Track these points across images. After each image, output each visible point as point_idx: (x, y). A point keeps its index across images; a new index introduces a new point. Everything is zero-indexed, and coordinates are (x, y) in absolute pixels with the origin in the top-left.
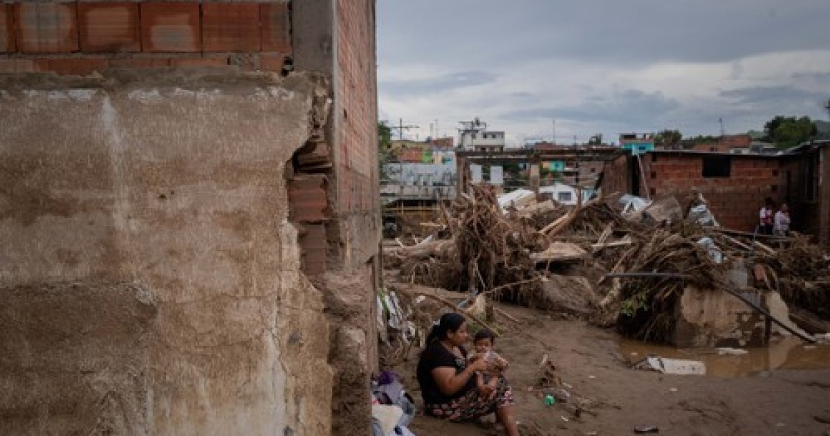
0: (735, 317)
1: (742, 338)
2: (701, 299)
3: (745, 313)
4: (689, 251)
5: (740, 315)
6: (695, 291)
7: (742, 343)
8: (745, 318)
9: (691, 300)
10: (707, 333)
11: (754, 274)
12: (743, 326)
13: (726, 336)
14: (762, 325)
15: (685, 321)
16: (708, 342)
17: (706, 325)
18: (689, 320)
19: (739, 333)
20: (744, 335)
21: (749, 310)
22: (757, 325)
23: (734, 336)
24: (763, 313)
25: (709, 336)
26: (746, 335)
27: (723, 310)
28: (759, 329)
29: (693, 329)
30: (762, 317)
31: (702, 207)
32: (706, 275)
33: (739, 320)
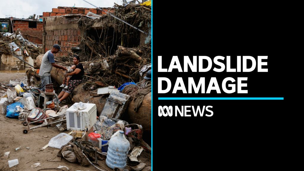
0: (16, 62)
1: (18, 68)
2: (6, 57)
3: (19, 61)
4: (4, 45)
5: (17, 62)
6: (5, 55)
7: (18, 69)
8: (19, 63)
9: (4, 57)
10: (9, 66)
11: (24, 52)
12: (18, 65)
13: (14, 67)
14: (23, 64)
15: (3, 63)
16: (9, 69)
17: (8, 64)
18: (4, 63)
19: (17, 67)
20: (18, 67)
21: (20, 60)
22: (22, 64)
23: (16, 67)
24: (23, 61)
25: (9, 67)
26: (19, 67)
27: (13, 60)
28: (22, 65)
29: (5, 66)
30: (23, 62)
31: (19, 35)
32: (7, 51)
33: (17, 63)
